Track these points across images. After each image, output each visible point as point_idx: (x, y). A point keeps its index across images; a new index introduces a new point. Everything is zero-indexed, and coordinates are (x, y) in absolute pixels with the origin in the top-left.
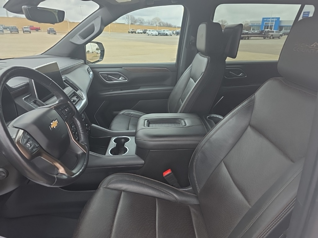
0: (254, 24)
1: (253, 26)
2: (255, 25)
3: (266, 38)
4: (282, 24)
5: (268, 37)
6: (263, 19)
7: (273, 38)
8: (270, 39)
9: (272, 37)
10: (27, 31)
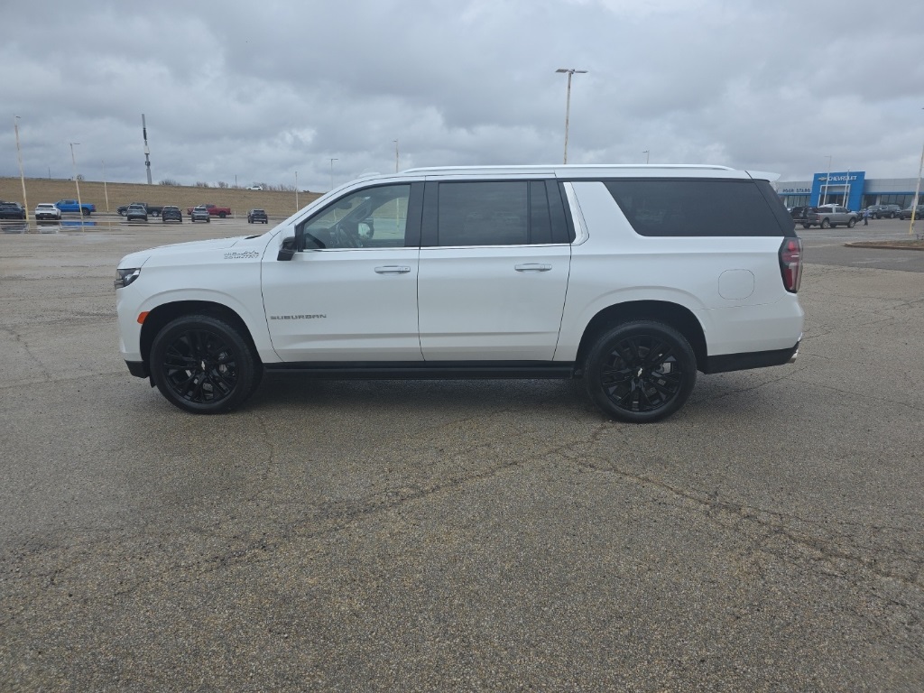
0: (792, 190)
1: (788, 196)
2: (795, 192)
3: (812, 226)
4: (874, 189)
5: (815, 225)
6: (817, 176)
7: (833, 226)
8: (822, 228)
9: (826, 224)
10: (199, 218)
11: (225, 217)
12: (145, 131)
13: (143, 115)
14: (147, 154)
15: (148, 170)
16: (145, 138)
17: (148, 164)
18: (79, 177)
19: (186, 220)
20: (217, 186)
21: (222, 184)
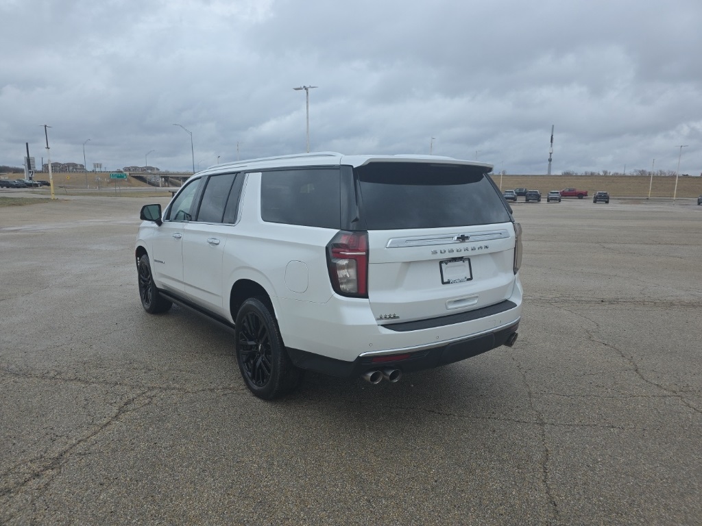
10: (555, 199)
11: (582, 198)
12: (552, 137)
13: (553, 126)
14: (551, 153)
15: (550, 165)
16: (552, 141)
17: (550, 160)
18: (504, 172)
19: (544, 201)
20: (601, 174)
21: (605, 172)
